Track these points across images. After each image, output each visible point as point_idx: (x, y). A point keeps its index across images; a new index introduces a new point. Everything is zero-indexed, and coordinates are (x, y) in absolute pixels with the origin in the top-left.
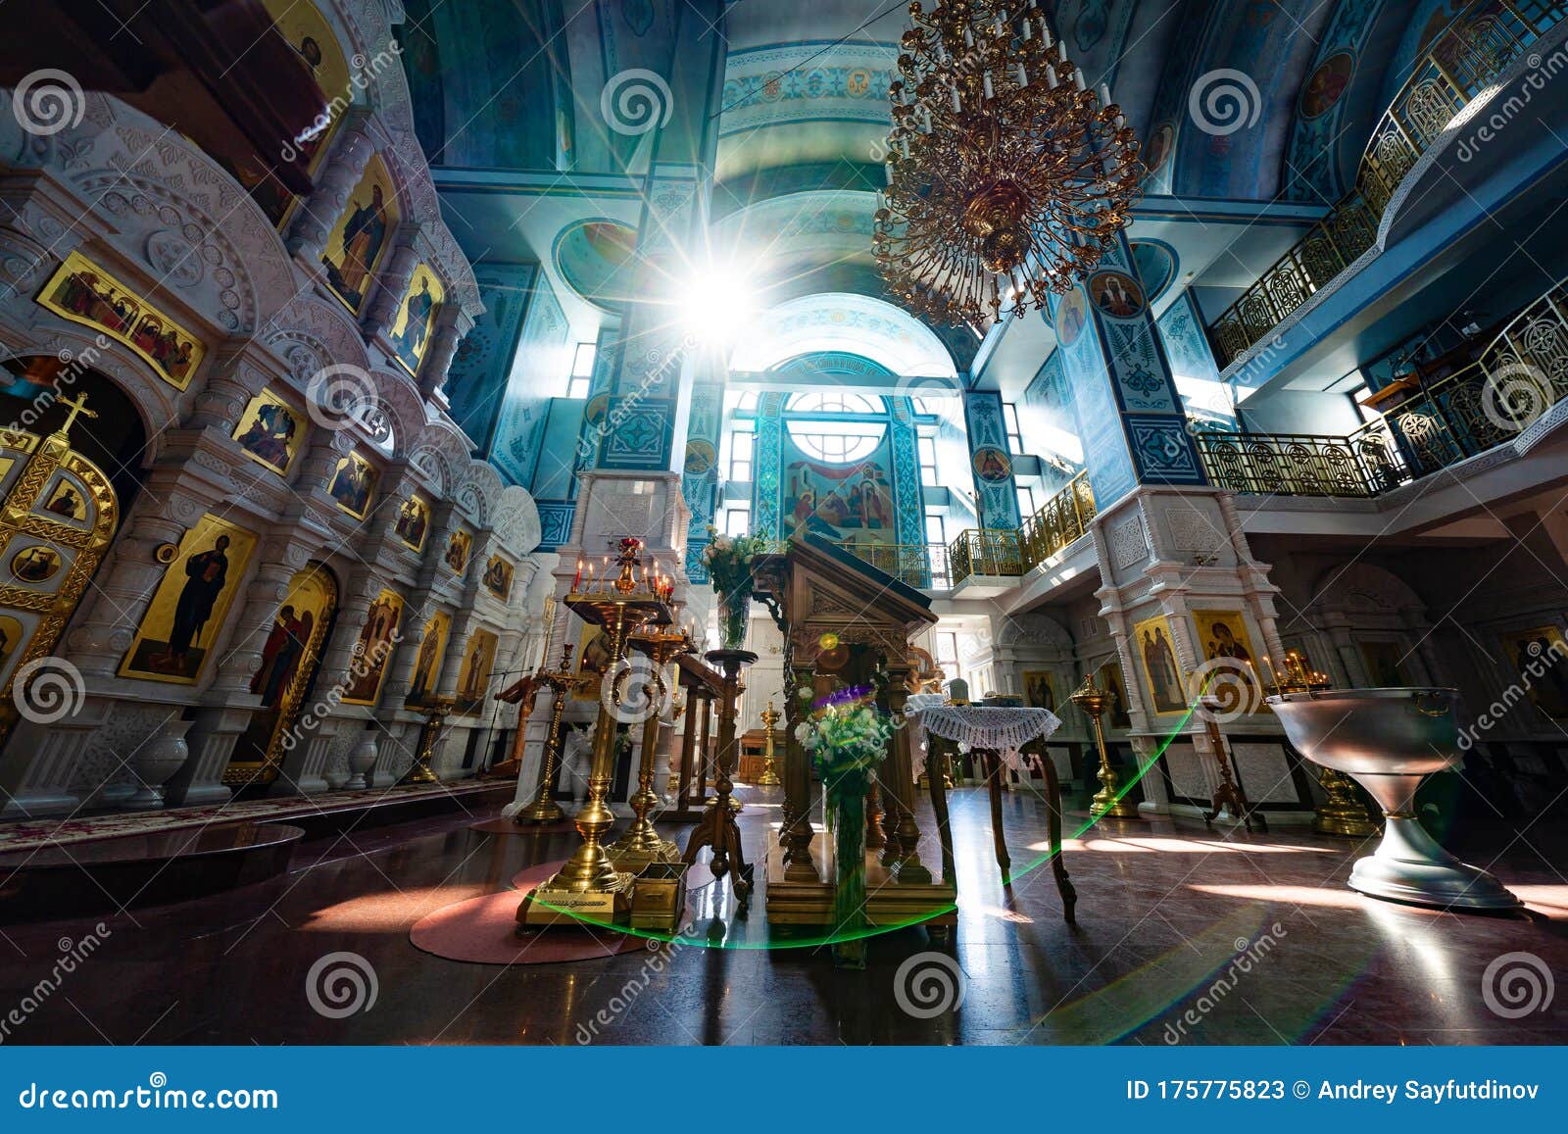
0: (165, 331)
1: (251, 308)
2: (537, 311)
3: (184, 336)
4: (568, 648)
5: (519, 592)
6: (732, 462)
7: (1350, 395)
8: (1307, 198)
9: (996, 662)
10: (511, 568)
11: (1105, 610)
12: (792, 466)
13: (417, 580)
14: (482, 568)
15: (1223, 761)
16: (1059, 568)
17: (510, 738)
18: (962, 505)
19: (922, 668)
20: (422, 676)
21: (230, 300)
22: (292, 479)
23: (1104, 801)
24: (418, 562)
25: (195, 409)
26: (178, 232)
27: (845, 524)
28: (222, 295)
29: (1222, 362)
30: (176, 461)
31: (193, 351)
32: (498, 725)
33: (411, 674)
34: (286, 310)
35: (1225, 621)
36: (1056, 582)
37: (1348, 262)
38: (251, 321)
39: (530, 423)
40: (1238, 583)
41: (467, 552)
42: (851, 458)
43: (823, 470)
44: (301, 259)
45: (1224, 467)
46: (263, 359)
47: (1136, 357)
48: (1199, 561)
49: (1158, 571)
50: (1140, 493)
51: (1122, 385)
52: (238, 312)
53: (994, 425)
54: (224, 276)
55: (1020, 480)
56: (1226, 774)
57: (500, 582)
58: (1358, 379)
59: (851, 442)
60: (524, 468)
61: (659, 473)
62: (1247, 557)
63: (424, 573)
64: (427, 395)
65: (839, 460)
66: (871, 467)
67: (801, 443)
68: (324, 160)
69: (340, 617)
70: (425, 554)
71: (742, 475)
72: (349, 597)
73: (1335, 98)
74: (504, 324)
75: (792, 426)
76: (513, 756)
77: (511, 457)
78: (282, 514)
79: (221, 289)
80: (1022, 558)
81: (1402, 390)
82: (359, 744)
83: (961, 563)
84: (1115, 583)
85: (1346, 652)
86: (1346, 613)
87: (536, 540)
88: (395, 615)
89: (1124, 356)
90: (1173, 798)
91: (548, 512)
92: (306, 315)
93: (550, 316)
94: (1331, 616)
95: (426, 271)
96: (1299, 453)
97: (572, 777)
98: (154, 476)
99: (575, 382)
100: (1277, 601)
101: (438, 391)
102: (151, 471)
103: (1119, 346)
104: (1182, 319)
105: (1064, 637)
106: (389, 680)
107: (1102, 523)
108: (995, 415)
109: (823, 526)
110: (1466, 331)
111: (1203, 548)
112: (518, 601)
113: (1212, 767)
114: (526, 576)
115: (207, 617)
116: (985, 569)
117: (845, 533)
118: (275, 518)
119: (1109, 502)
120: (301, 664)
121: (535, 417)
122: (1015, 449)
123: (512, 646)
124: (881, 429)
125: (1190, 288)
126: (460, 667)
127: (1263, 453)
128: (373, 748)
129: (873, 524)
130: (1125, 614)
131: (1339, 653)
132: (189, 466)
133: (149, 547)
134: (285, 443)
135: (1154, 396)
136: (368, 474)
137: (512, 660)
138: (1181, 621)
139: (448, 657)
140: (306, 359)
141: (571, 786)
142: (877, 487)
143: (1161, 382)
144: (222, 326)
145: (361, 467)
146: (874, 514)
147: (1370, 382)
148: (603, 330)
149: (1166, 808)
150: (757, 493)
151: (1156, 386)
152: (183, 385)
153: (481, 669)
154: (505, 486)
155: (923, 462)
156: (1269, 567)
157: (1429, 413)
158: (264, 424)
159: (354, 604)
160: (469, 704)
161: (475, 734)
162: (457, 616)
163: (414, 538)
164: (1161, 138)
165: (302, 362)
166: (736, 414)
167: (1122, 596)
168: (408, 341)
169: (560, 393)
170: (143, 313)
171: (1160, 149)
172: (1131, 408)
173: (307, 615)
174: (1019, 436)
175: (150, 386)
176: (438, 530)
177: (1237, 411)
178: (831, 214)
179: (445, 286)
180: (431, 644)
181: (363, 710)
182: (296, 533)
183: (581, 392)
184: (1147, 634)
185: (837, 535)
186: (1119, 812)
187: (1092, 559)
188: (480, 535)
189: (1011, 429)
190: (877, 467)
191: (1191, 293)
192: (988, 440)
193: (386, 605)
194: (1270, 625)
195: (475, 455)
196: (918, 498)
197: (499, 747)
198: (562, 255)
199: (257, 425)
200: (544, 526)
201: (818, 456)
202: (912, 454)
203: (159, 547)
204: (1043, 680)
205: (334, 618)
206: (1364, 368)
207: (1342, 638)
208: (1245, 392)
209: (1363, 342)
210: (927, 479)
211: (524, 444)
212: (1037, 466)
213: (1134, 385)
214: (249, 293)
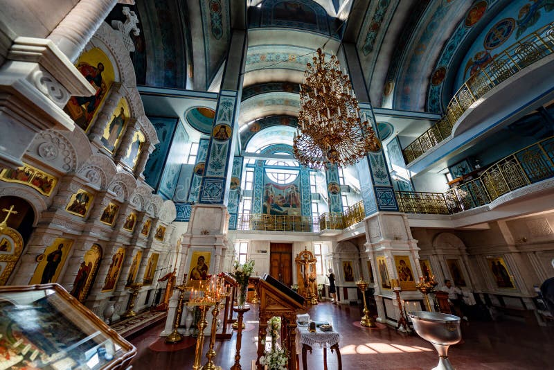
0: (43, 177)
1: (75, 162)
2: (177, 134)
3: (50, 177)
4: (185, 275)
5: (167, 237)
6: (246, 182)
7: (446, 174)
8: (433, 112)
9: (334, 258)
10: (165, 228)
11: (367, 251)
12: (267, 185)
13: (131, 242)
14: (155, 232)
15: (401, 309)
16: (354, 230)
17: (163, 292)
18: (323, 201)
19: (309, 258)
20: (131, 276)
21: (68, 160)
22: (86, 218)
23: (364, 320)
24: (131, 236)
25: (53, 202)
26: (50, 141)
27: (284, 206)
28: (65, 159)
29: (407, 163)
30: (46, 224)
31: (53, 182)
32: (158, 288)
33: (127, 277)
34: (88, 160)
35: (404, 259)
36: (353, 235)
37: (444, 139)
38: (75, 166)
39: (174, 175)
40: (408, 246)
41: (149, 228)
42: (287, 182)
43: (277, 186)
44: (94, 142)
45: (405, 203)
46: (79, 181)
47: (378, 166)
48: (397, 239)
49: (383, 242)
50: (379, 215)
51: (374, 176)
52: (70, 164)
53: (335, 175)
54: (66, 153)
55: (343, 193)
56: (402, 314)
57: (161, 236)
58: (447, 170)
59: (287, 176)
60: (171, 191)
61: (220, 205)
62: (411, 237)
63: (133, 239)
64: (136, 177)
65: (283, 183)
66: (294, 185)
67: (269, 176)
68: (104, 103)
69: (102, 262)
70: (134, 232)
71: (249, 187)
72: (105, 254)
73: (441, 80)
74: (165, 140)
75: (267, 170)
76: (163, 302)
77: (167, 189)
78: (83, 232)
79: (64, 157)
80: (343, 223)
81: (459, 181)
82: (108, 306)
83: (323, 223)
84: (371, 242)
85: (442, 263)
86: (443, 249)
87: (175, 217)
88: (122, 256)
89: (375, 166)
90: (387, 318)
91: (179, 206)
92: (95, 160)
93: (183, 136)
94: (438, 251)
95: (139, 133)
96: (429, 199)
97: (185, 321)
98: (37, 230)
99: (191, 157)
100: (419, 252)
101: (141, 175)
102: (36, 228)
103: (374, 163)
104: (395, 146)
105: (356, 250)
106: (119, 280)
107: (367, 220)
108: (335, 171)
109: (277, 206)
110: (476, 167)
111: (398, 235)
112: (167, 240)
113: (398, 311)
114: (171, 232)
115: (54, 274)
116: (331, 227)
117: (284, 209)
118: (80, 234)
119: (369, 214)
120: (87, 282)
121: (176, 172)
122: (342, 183)
123: (164, 257)
124: (298, 172)
125: (397, 136)
126: (145, 270)
127: (418, 199)
128: (113, 308)
129: (294, 206)
130: (374, 253)
131: (440, 263)
132: (51, 226)
133: (35, 256)
134: (85, 205)
135: (384, 180)
136: (115, 209)
137: (164, 262)
138: (390, 260)
139: (141, 266)
140: (94, 174)
141: (185, 323)
142: (296, 193)
143: (386, 176)
144: (63, 171)
145: (112, 207)
146: (294, 203)
147: (450, 172)
148: (201, 139)
149: (385, 321)
150: (254, 194)
151: (385, 176)
152: (49, 194)
153: (152, 269)
154: (164, 200)
155: (311, 184)
156: (417, 241)
157: (466, 191)
158: (78, 201)
159: (108, 257)
160: (148, 281)
161: (149, 292)
162: (145, 251)
163: (130, 227)
164: (389, 86)
165: (92, 176)
166: (247, 166)
167: (373, 247)
168: (131, 158)
169: (185, 162)
170: (36, 172)
171: (389, 90)
172: (377, 185)
173: (90, 264)
174: (343, 178)
175: (37, 198)
176: (138, 223)
177: (411, 179)
178: (283, 99)
179: (145, 136)
180: (135, 263)
181: (109, 294)
182: (88, 239)
183: (193, 161)
184: (380, 261)
185: (281, 210)
186: (369, 325)
187: (363, 230)
188: (154, 220)
189: (340, 175)
190: (296, 186)
191: (398, 137)
192: (333, 180)
193: (119, 253)
194: (417, 261)
195: (153, 192)
196: (309, 197)
197: (158, 295)
198: (187, 116)
199: (75, 202)
200: (178, 211)
201: (275, 181)
202: (308, 182)
203: (38, 256)
204: (349, 264)
205: (100, 262)
206: (449, 167)
207: (441, 258)
208: (413, 174)
209: (449, 162)
210: (313, 190)
211: (171, 183)
212: (349, 189)
213: (378, 176)
214: (74, 157)
